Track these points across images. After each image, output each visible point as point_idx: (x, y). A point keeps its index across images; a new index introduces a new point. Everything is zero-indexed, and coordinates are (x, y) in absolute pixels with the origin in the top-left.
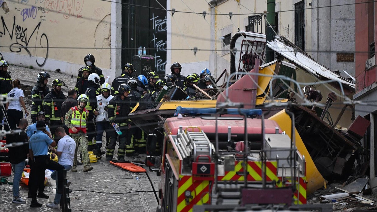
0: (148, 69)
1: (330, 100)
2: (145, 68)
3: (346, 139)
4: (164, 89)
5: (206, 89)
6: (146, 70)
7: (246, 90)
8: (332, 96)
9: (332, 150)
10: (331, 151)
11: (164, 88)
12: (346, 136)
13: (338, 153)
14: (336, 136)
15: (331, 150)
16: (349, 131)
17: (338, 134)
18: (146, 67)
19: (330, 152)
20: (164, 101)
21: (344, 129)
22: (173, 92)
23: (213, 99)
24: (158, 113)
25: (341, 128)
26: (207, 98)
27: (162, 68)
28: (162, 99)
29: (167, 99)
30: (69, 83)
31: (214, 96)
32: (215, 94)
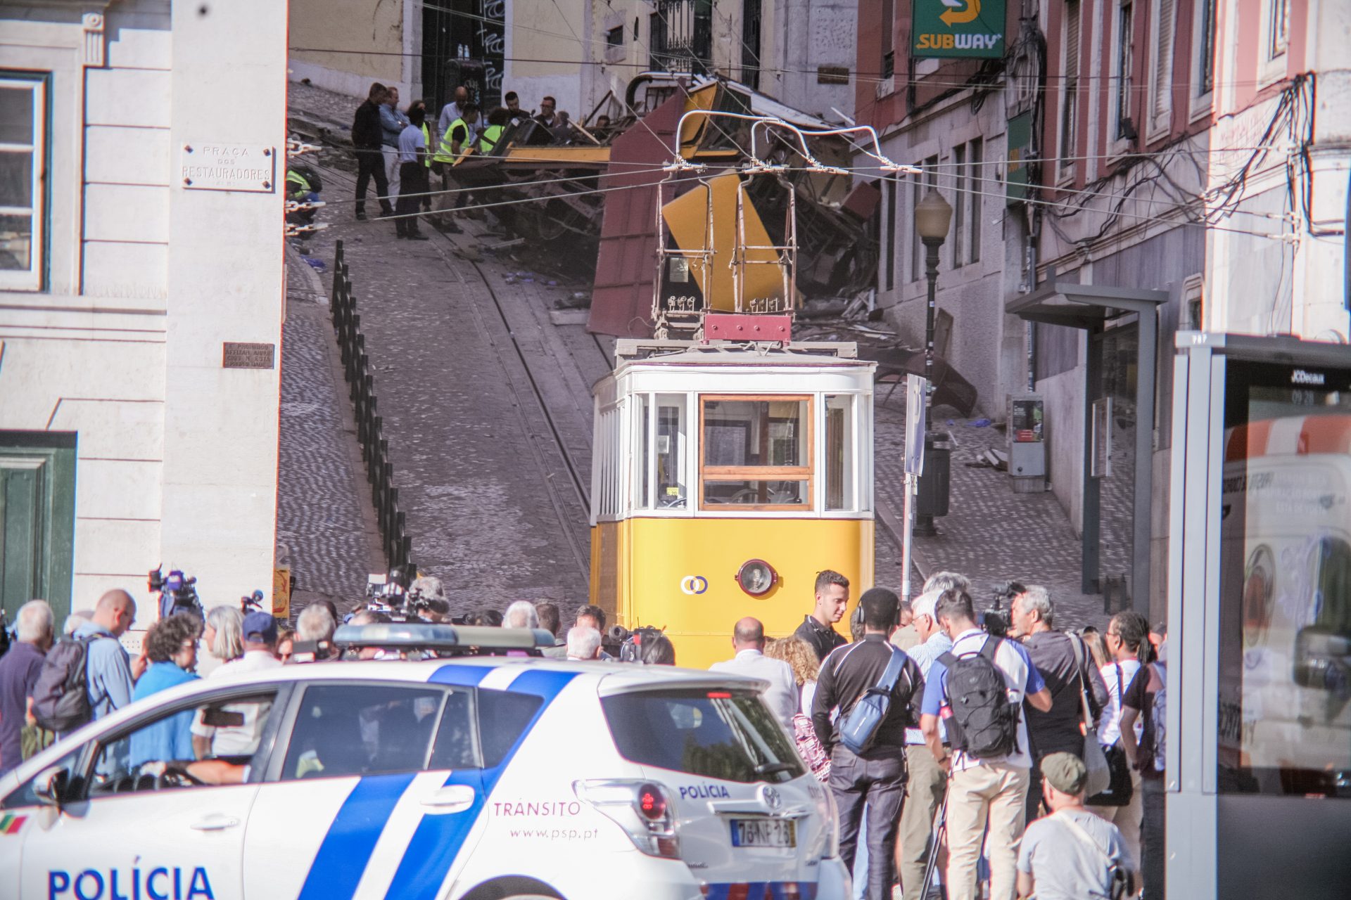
3: (838, 222)
4: (512, 125)
7: (663, 132)
9: (812, 241)
10: (810, 243)
12: (838, 217)
16: (843, 209)
17: (825, 212)
19: (808, 245)
20: (513, 146)
21: (835, 204)
22: (528, 129)
23: (603, 146)
24: (504, 167)
25: (829, 203)
26: (591, 144)
27: (494, 84)
28: (511, 144)
29: (520, 143)
30: (327, 105)
31: (605, 141)
32: (605, 137)
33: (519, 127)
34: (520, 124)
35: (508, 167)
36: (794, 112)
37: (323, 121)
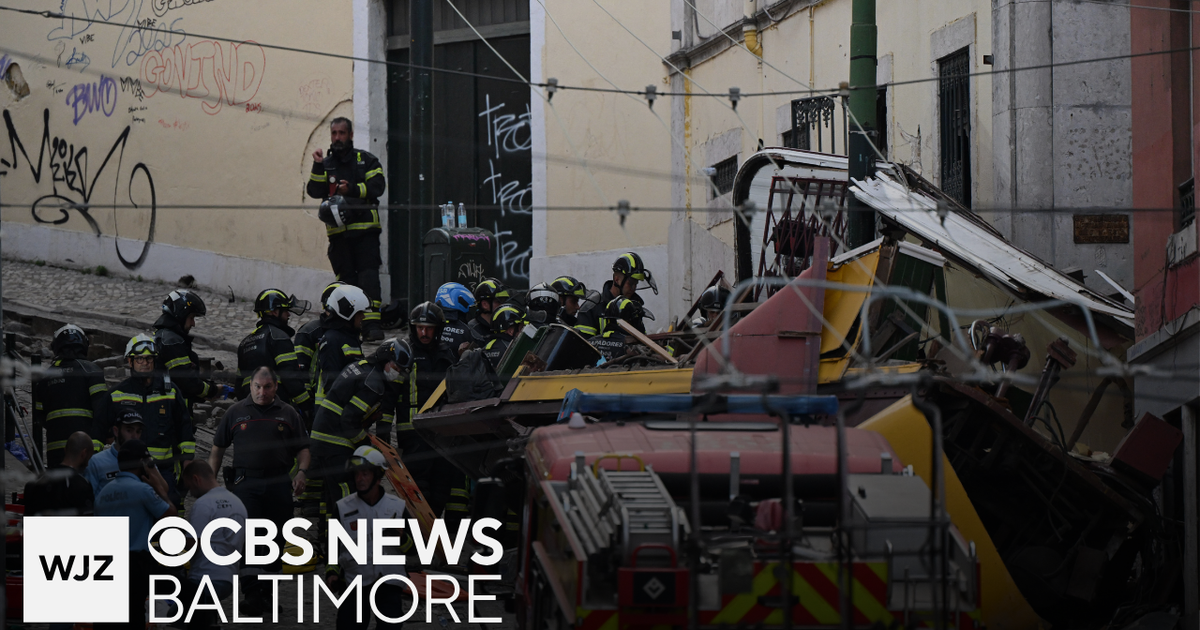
0: (473, 271)
1: (1054, 366)
2: (465, 269)
3: (1108, 489)
4: (525, 336)
6: (466, 274)
7: (787, 335)
8: (1059, 353)
9: (1062, 525)
10: (1060, 530)
12: (1106, 480)
13: (1083, 534)
15: (1058, 524)
16: (1115, 464)
17: (1080, 472)
18: (468, 266)
19: (1056, 532)
20: (525, 372)
21: (1099, 456)
22: (554, 343)
23: (683, 366)
24: (506, 411)
25: (1090, 454)
26: (662, 363)
27: (517, 269)
28: (520, 368)
29: (536, 366)
30: (223, 319)
31: (686, 356)
32: (687, 351)
33: (536, 339)
34: (539, 334)
35: (515, 410)
36: (1031, 262)
37: (214, 347)
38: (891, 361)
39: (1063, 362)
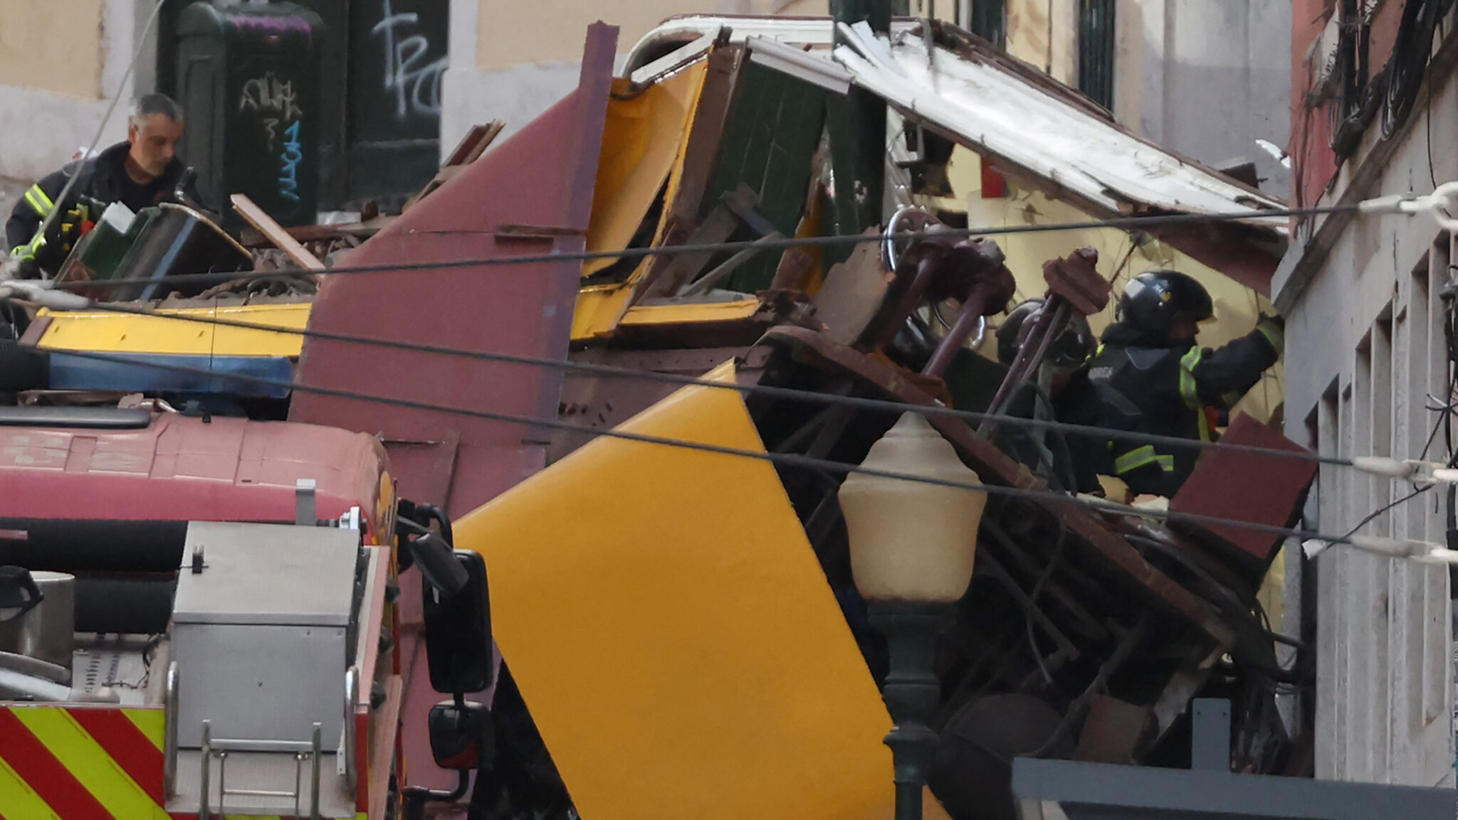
1: (1060, 310)
3: (1151, 576)
5: (305, 230)
6: (258, 101)
7: (514, 234)
8: (1073, 284)
9: (1054, 648)
10: (1051, 657)
11: (106, 223)
12: (1154, 554)
13: (1102, 668)
14: (1078, 551)
15: (1047, 646)
16: (1173, 524)
17: (1096, 535)
19: (1041, 663)
22: (166, 245)
27: (425, 95)
38: (718, 292)
39: (1077, 300)
